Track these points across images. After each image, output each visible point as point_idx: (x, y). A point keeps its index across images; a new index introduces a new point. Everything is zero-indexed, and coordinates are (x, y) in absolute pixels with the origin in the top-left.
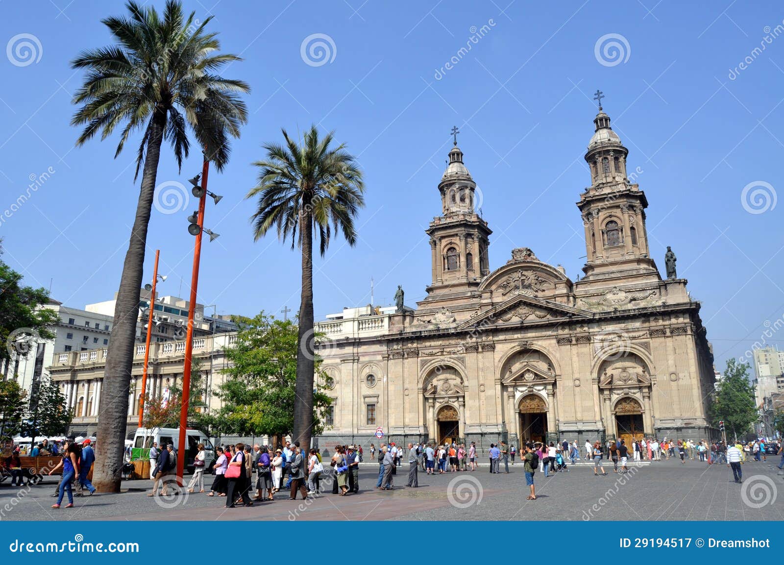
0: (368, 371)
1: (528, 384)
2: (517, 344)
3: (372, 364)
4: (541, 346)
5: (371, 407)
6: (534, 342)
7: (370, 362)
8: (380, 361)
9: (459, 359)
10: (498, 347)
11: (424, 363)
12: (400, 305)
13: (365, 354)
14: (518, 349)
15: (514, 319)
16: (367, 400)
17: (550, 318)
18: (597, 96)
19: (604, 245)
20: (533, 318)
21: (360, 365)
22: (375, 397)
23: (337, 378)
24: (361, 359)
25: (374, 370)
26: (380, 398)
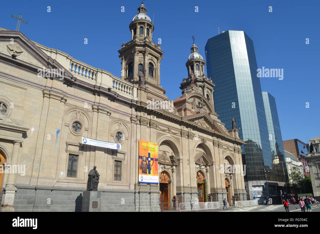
0: (117, 128)
1: (201, 164)
2: (200, 139)
3: (122, 123)
4: (209, 144)
6: (207, 141)
7: (120, 120)
8: (128, 122)
9: (177, 139)
11: (159, 135)
13: (116, 111)
14: (201, 142)
15: (199, 125)
17: (211, 130)
20: (206, 127)
21: (111, 120)
22: (124, 154)
23: (85, 124)
24: (113, 115)
25: (122, 128)
26: (126, 155)
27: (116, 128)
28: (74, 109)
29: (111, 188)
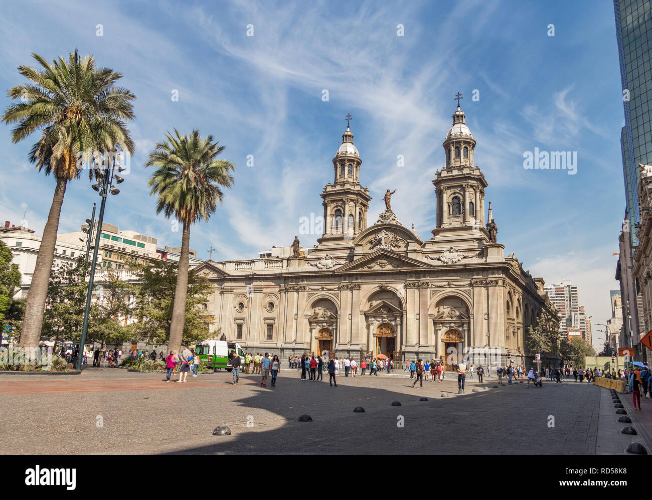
1: (384, 316)
2: (377, 285)
3: (272, 295)
4: (394, 288)
5: (270, 327)
6: (390, 285)
7: (271, 293)
8: (278, 293)
9: (335, 294)
10: (364, 287)
11: (309, 296)
12: (296, 251)
13: (267, 287)
14: (378, 289)
15: (376, 268)
16: (267, 321)
17: (402, 268)
18: (457, 97)
19: (449, 214)
20: (389, 267)
21: (263, 295)
22: (273, 319)
23: (246, 304)
24: (265, 290)
25: (273, 299)
26: (276, 320)
27: (268, 300)
28: (238, 295)
29: (263, 345)
